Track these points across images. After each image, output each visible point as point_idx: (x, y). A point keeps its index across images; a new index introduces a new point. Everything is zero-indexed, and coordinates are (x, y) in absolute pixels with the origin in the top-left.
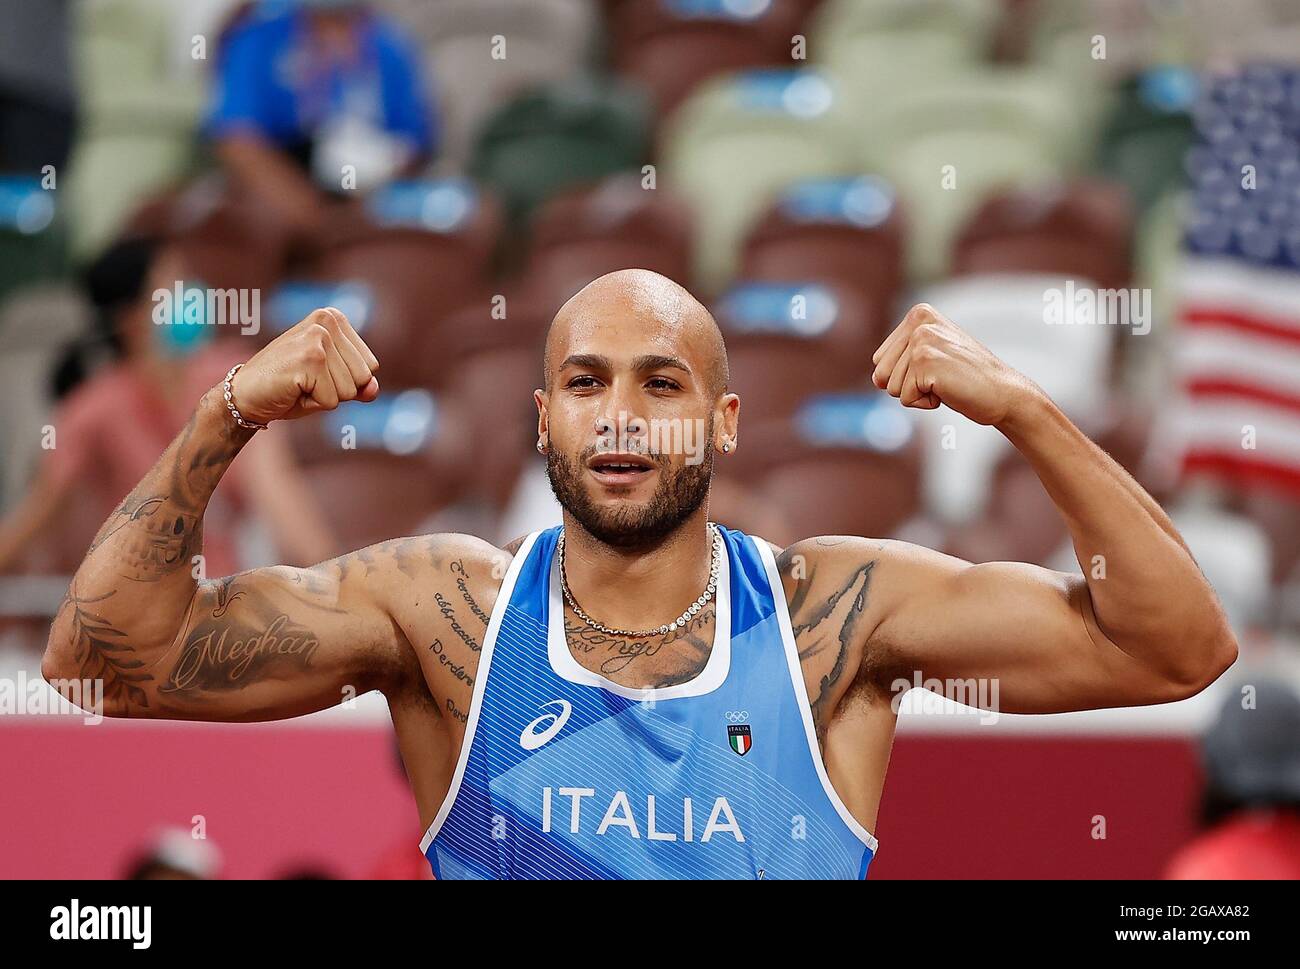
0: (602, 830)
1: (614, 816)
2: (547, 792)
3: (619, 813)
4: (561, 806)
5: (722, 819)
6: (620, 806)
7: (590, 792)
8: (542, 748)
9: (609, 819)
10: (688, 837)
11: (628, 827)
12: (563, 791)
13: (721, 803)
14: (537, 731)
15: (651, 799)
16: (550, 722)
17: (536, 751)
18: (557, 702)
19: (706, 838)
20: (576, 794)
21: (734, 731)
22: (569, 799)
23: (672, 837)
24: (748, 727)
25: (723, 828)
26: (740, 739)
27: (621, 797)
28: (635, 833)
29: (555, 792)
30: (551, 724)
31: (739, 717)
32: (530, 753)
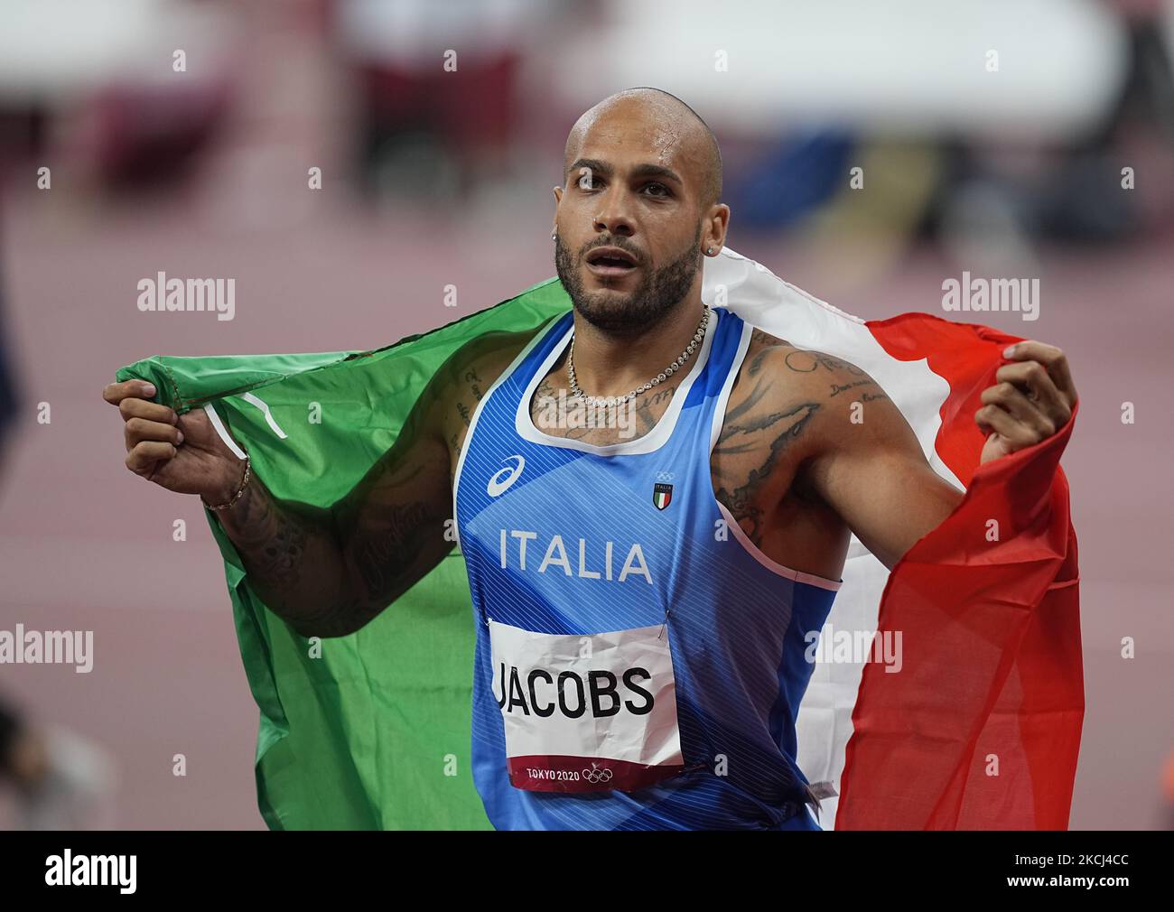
0: (542, 569)
1: (552, 557)
2: (503, 533)
3: (556, 555)
4: (513, 544)
5: (636, 563)
6: (557, 548)
8: (501, 495)
9: (548, 560)
10: (609, 577)
11: (562, 567)
12: (515, 534)
13: (636, 549)
14: (499, 481)
15: (582, 541)
16: (508, 474)
17: (497, 498)
18: (516, 457)
19: (622, 578)
20: (524, 536)
21: (660, 488)
22: (518, 540)
23: (597, 576)
24: (672, 486)
25: (636, 571)
26: (662, 496)
27: (557, 541)
28: (569, 572)
29: (509, 534)
30: (509, 476)
31: (664, 478)
32: (493, 500)
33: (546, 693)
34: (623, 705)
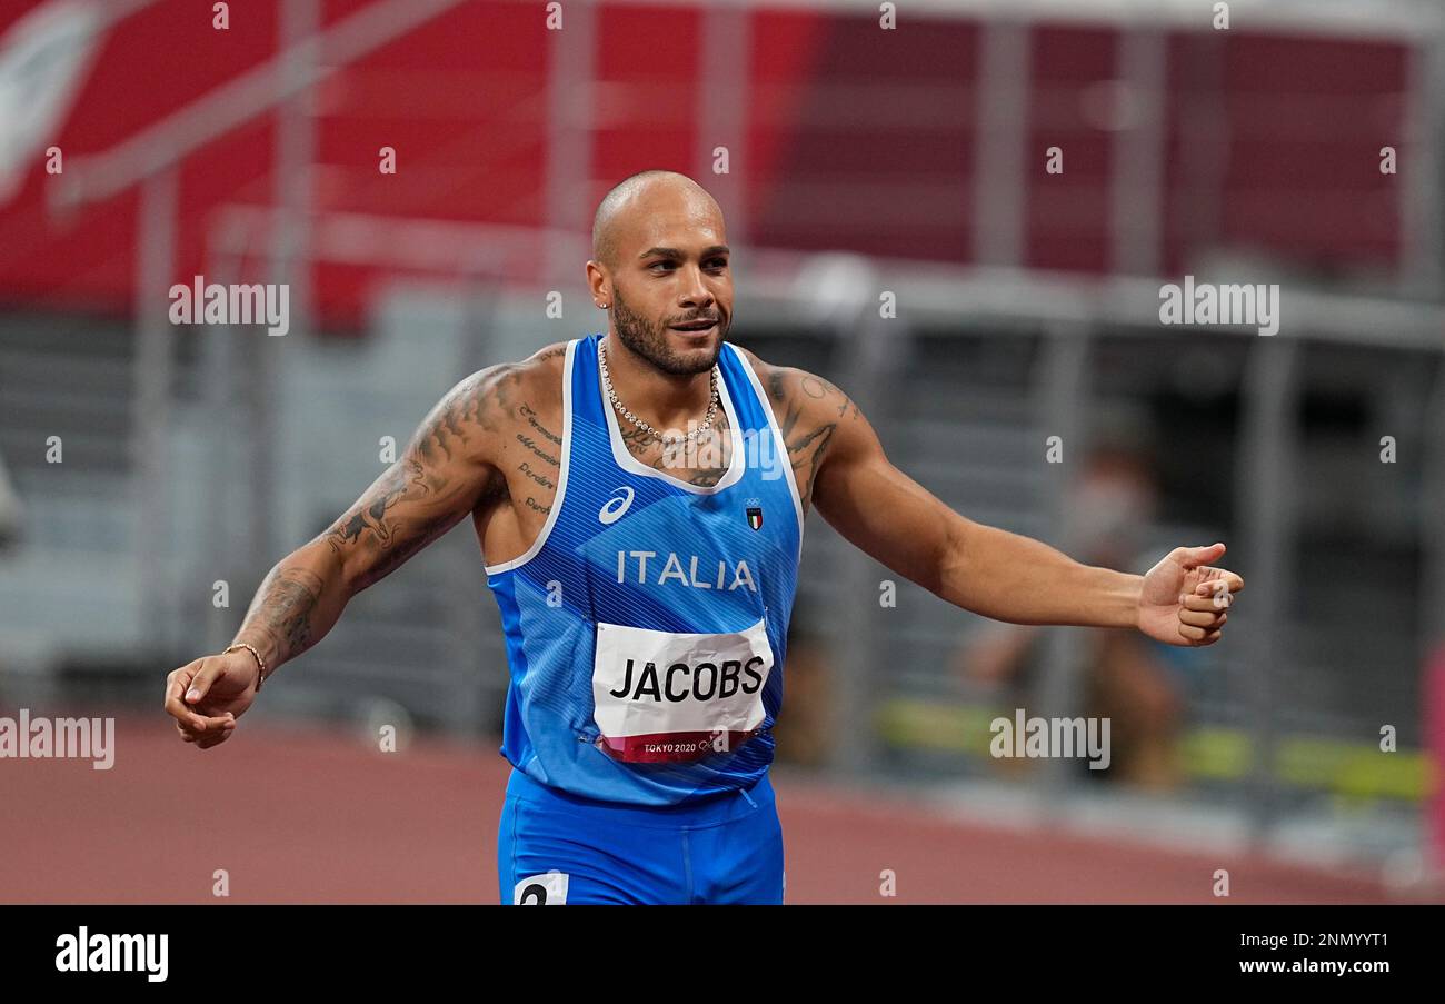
0: (661, 582)
1: (670, 571)
2: (621, 554)
3: (673, 569)
4: (632, 565)
5: (742, 576)
6: (673, 564)
7: (653, 555)
8: (616, 522)
9: (666, 574)
10: (721, 586)
11: (679, 578)
12: (633, 554)
13: (742, 565)
14: (611, 510)
15: (695, 560)
16: (619, 504)
17: (611, 525)
18: (624, 488)
19: (733, 589)
20: (643, 556)
21: (751, 512)
22: (638, 559)
23: (709, 586)
24: (760, 509)
25: (744, 582)
26: (755, 518)
27: (673, 558)
28: (686, 583)
29: (627, 555)
30: (620, 505)
31: (753, 503)
32: (607, 526)
33: (682, 682)
34: (740, 686)
